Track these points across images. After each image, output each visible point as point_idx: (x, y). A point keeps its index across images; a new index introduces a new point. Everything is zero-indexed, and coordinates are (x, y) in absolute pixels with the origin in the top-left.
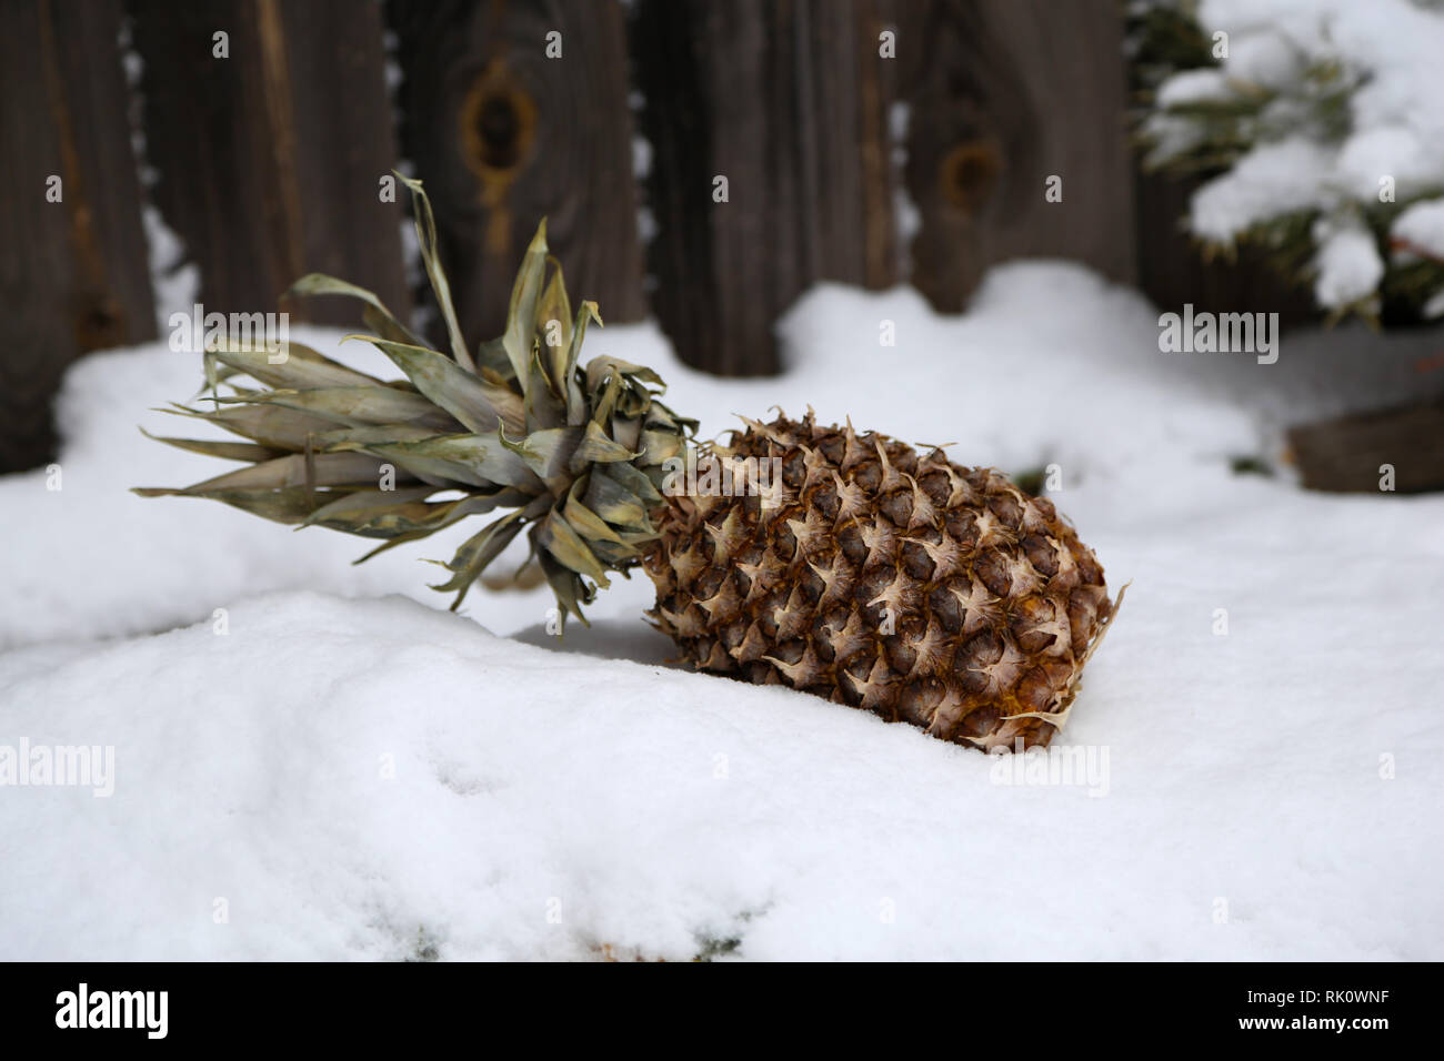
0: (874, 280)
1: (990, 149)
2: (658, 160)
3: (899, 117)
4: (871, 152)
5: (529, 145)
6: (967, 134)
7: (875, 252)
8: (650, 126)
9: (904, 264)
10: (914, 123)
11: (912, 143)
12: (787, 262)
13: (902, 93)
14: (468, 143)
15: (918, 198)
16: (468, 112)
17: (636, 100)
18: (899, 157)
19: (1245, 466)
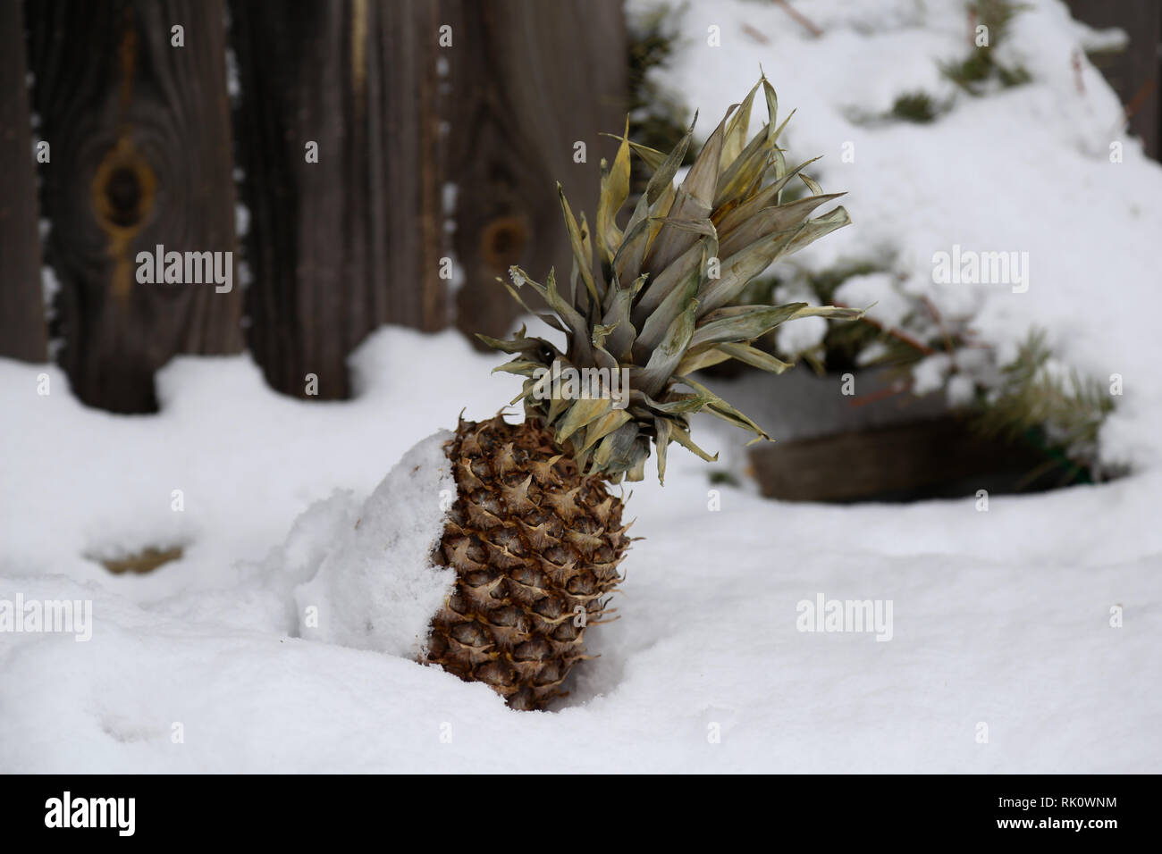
0: (428, 325)
1: (520, 222)
2: (254, 223)
3: (450, 194)
4: (428, 222)
5: (149, 208)
6: (503, 210)
7: (429, 302)
8: (248, 195)
9: (451, 312)
10: (460, 199)
11: (458, 216)
12: (358, 307)
13: (452, 177)
14: (98, 205)
15: (462, 260)
16: (99, 180)
17: (238, 175)
18: (450, 226)
19: (718, 478)
